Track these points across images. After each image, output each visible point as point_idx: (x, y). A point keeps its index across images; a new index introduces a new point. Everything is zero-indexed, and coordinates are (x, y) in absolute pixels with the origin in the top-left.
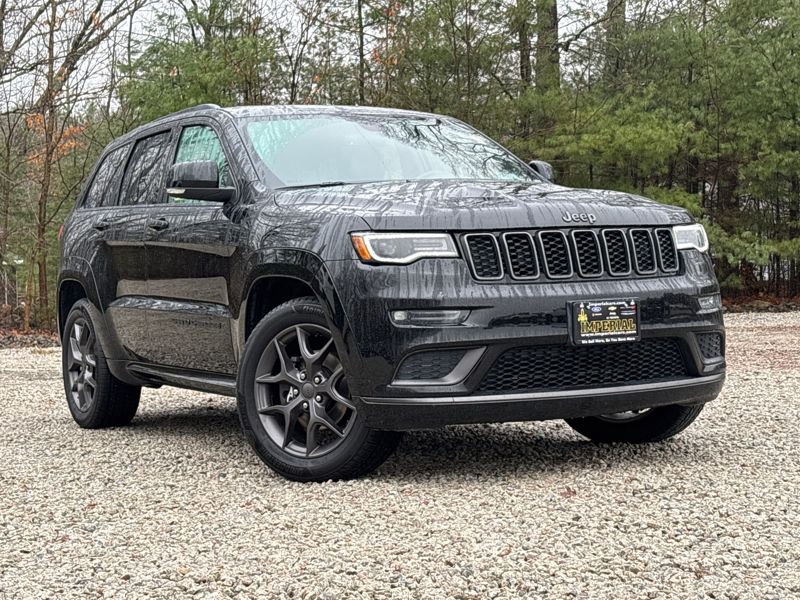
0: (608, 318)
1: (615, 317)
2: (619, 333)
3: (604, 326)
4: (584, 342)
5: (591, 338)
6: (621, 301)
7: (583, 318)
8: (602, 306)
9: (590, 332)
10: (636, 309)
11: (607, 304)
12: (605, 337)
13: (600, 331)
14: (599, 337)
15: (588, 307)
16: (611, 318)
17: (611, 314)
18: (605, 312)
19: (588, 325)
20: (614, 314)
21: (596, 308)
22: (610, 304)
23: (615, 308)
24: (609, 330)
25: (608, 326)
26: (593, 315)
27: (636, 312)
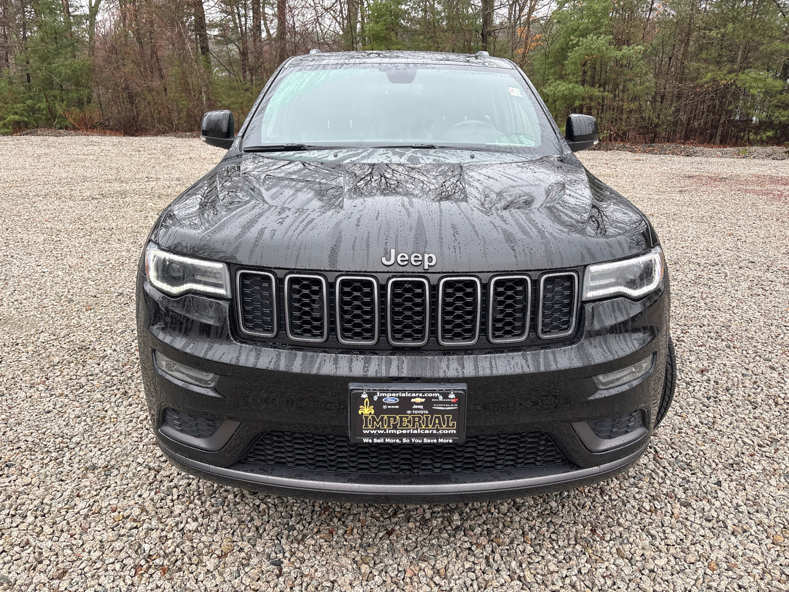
0: (409, 412)
1: (421, 412)
2: (427, 432)
3: (401, 422)
4: (366, 440)
5: (379, 436)
6: (433, 391)
7: (366, 410)
8: (399, 397)
9: (379, 429)
10: (458, 403)
11: (407, 395)
12: (402, 436)
13: (395, 428)
14: (393, 436)
15: (375, 398)
16: (416, 412)
17: (415, 407)
18: (405, 404)
19: (374, 419)
20: (421, 407)
21: (390, 399)
22: (414, 395)
23: (423, 400)
24: (410, 426)
25: (409, 422)
26: (385, 407)
27: (459, 406)
